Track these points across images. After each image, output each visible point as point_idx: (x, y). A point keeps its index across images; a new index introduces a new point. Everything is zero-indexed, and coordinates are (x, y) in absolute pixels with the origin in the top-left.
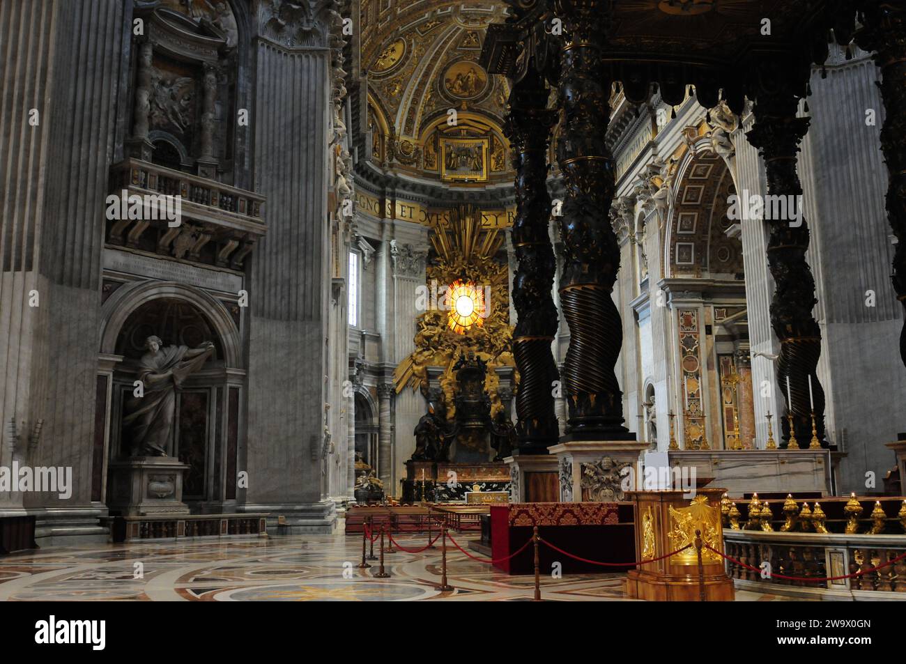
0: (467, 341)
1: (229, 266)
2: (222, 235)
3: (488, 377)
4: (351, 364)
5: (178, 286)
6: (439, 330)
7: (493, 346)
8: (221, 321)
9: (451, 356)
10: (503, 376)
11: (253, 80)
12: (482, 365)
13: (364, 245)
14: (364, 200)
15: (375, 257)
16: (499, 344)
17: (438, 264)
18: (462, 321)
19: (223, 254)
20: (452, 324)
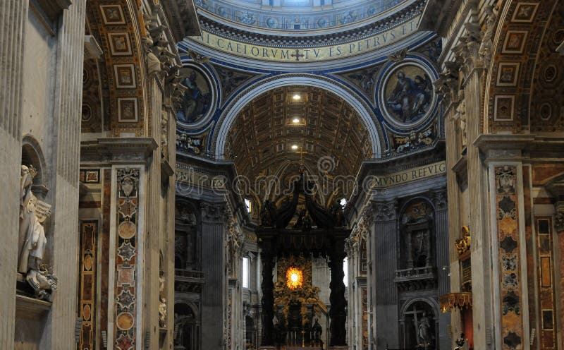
0: (294, 293)
1: (195, 292)
2: (193, 284)
3: (302, 308)
4: (244, 305)
5: (182, 299)
6: (282, 289)
7: (305, 295)
8: (194, 308)
9: (287, 299)
10: (309, 308)
11: (201, 235)
12: (300, 304)
13: (251, 255)
14: (250, 236)
15: (255, 259)
16: (308, 295)
17: (282, 260)
18: (293, 284)
19: (194, 289)
20: (289, 285)
